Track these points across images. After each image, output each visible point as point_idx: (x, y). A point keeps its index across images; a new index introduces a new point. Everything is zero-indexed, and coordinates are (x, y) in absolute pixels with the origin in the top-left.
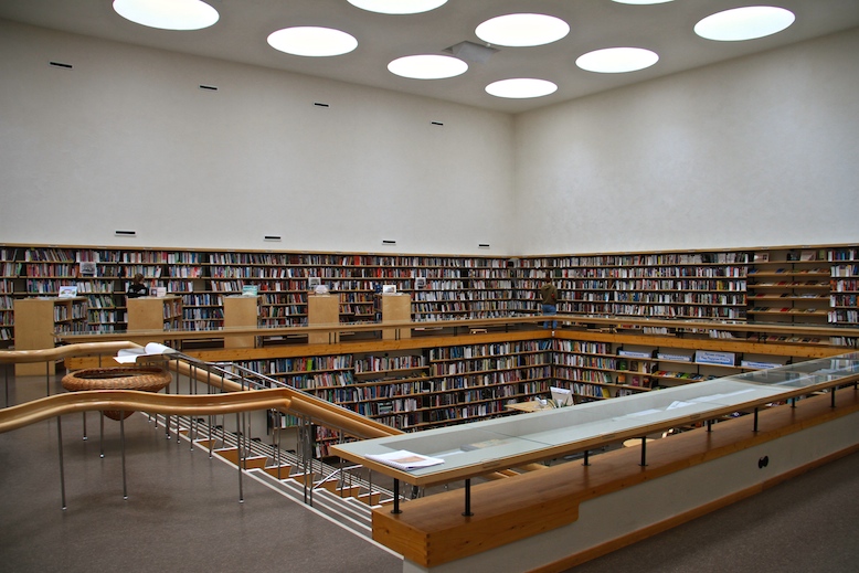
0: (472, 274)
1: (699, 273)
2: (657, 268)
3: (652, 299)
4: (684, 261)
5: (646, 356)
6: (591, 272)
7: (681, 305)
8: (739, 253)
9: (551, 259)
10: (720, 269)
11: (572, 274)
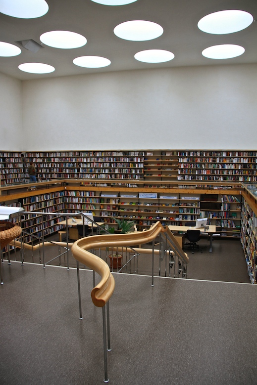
0: (7, 160)
1: (122, 160)
2: (102, 157)
3: (99, 171)
4: (115, 155)
5: (115, 196)
6: (68, 159)
7: (113, 174)
8: (140, 152)
9: (45, 153)
10: (132, 159)
11: (56, 160)
